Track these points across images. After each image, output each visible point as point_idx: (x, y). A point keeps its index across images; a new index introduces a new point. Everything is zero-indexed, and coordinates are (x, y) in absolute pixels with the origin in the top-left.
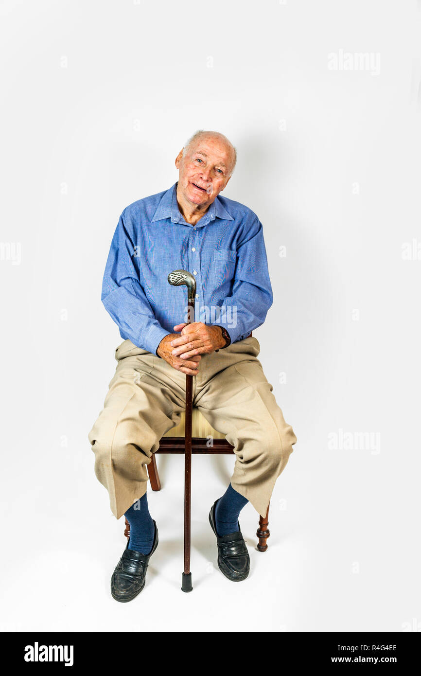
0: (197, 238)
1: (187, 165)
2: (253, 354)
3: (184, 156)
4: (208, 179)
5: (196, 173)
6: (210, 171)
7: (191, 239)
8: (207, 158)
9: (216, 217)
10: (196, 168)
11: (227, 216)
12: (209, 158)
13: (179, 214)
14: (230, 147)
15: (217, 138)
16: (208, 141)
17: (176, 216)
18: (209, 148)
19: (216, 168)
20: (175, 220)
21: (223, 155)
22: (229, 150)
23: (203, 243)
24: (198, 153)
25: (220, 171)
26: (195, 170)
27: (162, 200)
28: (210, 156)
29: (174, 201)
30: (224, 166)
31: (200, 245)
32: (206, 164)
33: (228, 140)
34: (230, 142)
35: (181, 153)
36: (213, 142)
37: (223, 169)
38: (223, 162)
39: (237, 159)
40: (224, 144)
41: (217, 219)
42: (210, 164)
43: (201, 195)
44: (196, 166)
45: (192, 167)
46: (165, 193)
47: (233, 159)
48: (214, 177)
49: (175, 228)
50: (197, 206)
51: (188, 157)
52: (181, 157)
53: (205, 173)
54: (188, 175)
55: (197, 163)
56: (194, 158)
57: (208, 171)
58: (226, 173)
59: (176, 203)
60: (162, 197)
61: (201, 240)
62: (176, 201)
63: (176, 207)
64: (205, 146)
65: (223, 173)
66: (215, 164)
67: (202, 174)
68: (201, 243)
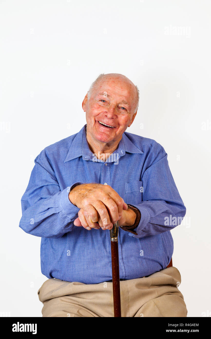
0: (108, 174)
1: (92, 106)
2: (174, 285)
3: (89, 98)
4: (112, 116)
5: (100, 111)
6: (114, 109)
7: (103, 174)
8: (110, 97)
9: (126, 153)
10: (101, 107)
11: (136, 150)
12: (112, 97)
13: (90, 152)
14: (131, 85)
15: (117, 78)
16: (109, 81)
17: (87, 154)
18: (110, 88)
19: (120, 105)
20: (85, 158)
21: (125, 93)
22: (130, 88)
23: (115, 176)
24: (100, 94)
25: (123, 108)
26: (99, 109)
27: (73, 142)
28: (112, 96)
29: (84, 141)
30: (126, 103)
31: (112, 179)
32: (109, 104)
33: (128, 79)
34: (130, 81)
35: (86, 97)
36: (114, 82)
37: (126, 106)
38: (125, 100)
39: (140, 96)
40: (124, 82)
41: (127, 154)
42: (113, 102)
43: (108, 133)
44: (100, 106)
45: (96, 107)
46: (75, 135)
47: (135, 96)
48: (119, 114)
49: (86, 165)
50: (105, 144)
51: (92, 99)
52: (87, 101)
53: (109, 111)
54: (93, 115)
55: (101, 103)
56: (98, 99)
57: (112, 109)
58: (130, 109)
59: (86, 143)
60: (73, 140)
61: (113, 175)
62: (86, 140)
63: (87, 146)
64: (107, 88)
65: (126, 110)
66: (118, 102)
67: (106, 112)
68: (112, 177)
